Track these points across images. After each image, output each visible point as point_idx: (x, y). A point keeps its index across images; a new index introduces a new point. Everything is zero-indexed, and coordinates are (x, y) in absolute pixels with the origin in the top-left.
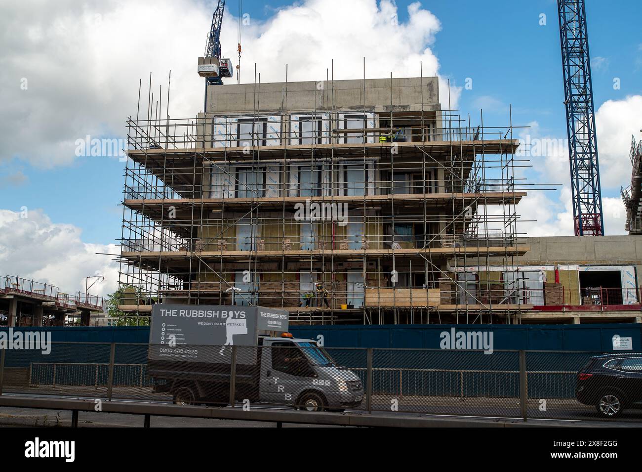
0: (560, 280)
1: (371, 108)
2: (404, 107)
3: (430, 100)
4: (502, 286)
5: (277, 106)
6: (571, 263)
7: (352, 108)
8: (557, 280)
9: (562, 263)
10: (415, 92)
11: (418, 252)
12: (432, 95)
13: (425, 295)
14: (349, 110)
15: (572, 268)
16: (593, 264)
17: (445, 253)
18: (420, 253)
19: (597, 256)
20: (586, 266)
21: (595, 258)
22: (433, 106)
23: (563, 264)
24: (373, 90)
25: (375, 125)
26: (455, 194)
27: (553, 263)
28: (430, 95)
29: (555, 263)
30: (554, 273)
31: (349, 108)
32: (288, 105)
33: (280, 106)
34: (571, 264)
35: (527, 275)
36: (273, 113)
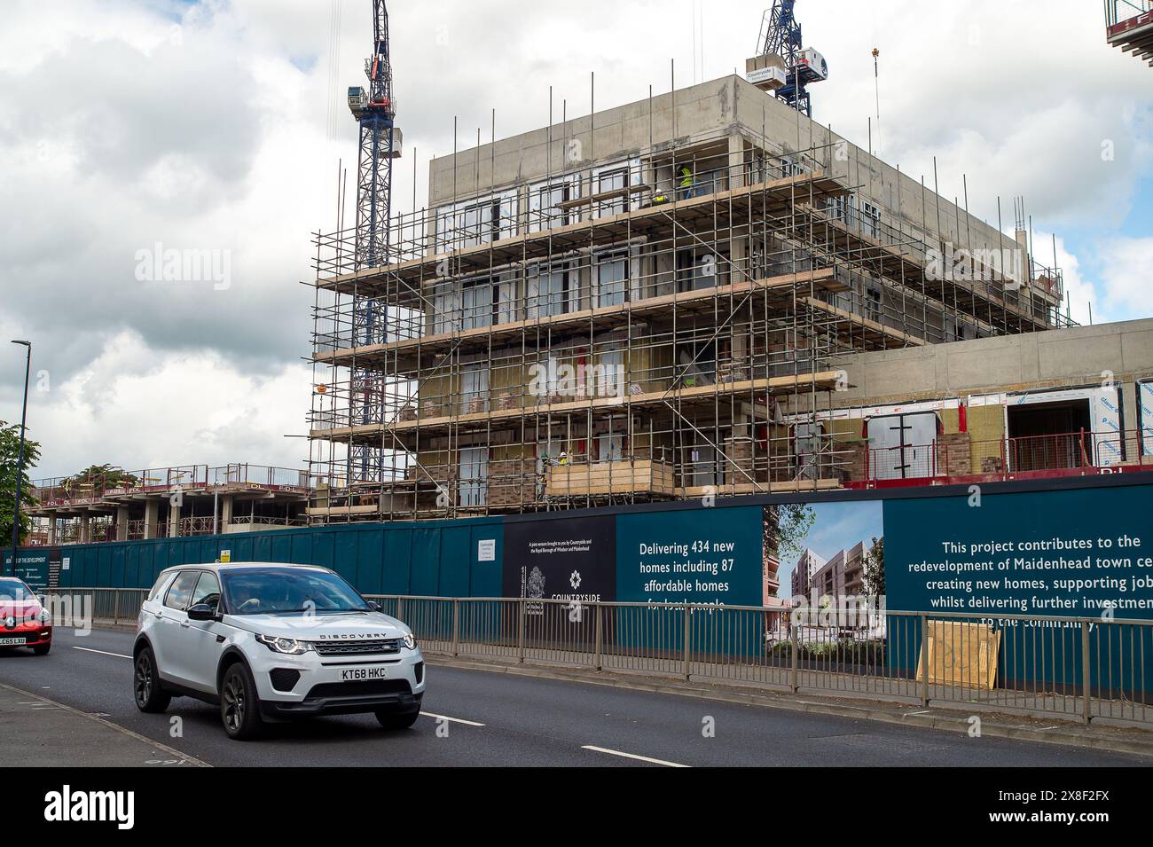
0: (970, 425)
1: (635, 154)
2: (681, 141)
3: (722, 120)
4: (863, 444)
5: (512, 176)
6: (992, 390)
7: (611, 157)
8: (963, 426)
9: (976, 392)
10: (700, 109)
11: (661, 397)
12: (725, 108)
13: (629, 472)
14: (606, 162)
15: (993, 400)
16: (1034, 389)
17: (704, 394)
18: (666, 399)
19: (1043, 372)
20: (1021, 394)
21: (1040, 376)
22: (725, 130)
23: (976, 394)
24: (639, 120)
25: (641, 180)
26: (720, 287)
27: (959, 394)
28: (723, 110)
29: (961, 394)
30: (957, 413)
31: (607, 158)
32: (526, 172)
33: (516, 174)
34: (991, 392)
35: (908, 421)
36: (508, 187)
